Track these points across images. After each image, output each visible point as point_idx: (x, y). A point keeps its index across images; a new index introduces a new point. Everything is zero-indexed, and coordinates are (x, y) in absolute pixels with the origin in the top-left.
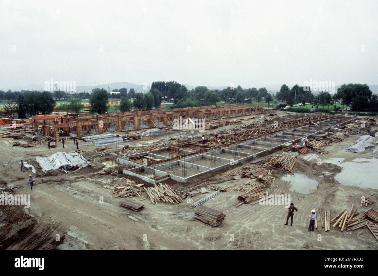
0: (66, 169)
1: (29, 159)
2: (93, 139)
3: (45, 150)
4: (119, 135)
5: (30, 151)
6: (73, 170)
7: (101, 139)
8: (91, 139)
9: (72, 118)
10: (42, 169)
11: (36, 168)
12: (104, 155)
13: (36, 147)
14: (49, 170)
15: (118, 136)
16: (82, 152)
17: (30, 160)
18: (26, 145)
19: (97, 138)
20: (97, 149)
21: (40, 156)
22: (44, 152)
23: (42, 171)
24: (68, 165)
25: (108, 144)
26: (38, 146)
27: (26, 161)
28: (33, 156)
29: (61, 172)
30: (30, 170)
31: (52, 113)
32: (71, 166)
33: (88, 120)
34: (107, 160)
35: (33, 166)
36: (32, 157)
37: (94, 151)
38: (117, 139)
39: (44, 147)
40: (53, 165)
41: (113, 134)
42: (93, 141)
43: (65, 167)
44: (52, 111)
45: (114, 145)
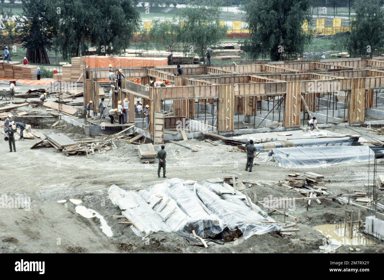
0: (203, 234)
1: (88, 192)
2: (271, 144)
3: (126, 168)
4: (357, 139)
5: (83, 167)
6: (226, 241)
7: (298, 145)
8: (265, 144)
9: (198, 70)
10: (131, 227)
11: (110, 221)
12: (319, 202)
13: (98, 155)
14: (153, 231)
15: (355, 142)
16: (244, 183)
17: (91, 194)
18: (70, 149)
19: (284, 144)
20: (291, 179)
21: (118, 184)
22: (127, 175)
23: (133, 234)
24: (209, 222)
25: (325, 165)
26: (103, 154)
27: (79, 197)
28: (95, 183)
29: (191, 242)
30: (96, 228)
31: (127, 50)
32: (217, 228)
33: (249, 78)
34: (329, 219)
35: (102, 215)
36: (95, 187)
37: (280, 185)
38: (354, 151)
39: (123, 158)
40: (165, 217)
41: (336, 134)
42: (274, 150)
43: (201, 228)
44: (126, 46)
45: (346, 169)
